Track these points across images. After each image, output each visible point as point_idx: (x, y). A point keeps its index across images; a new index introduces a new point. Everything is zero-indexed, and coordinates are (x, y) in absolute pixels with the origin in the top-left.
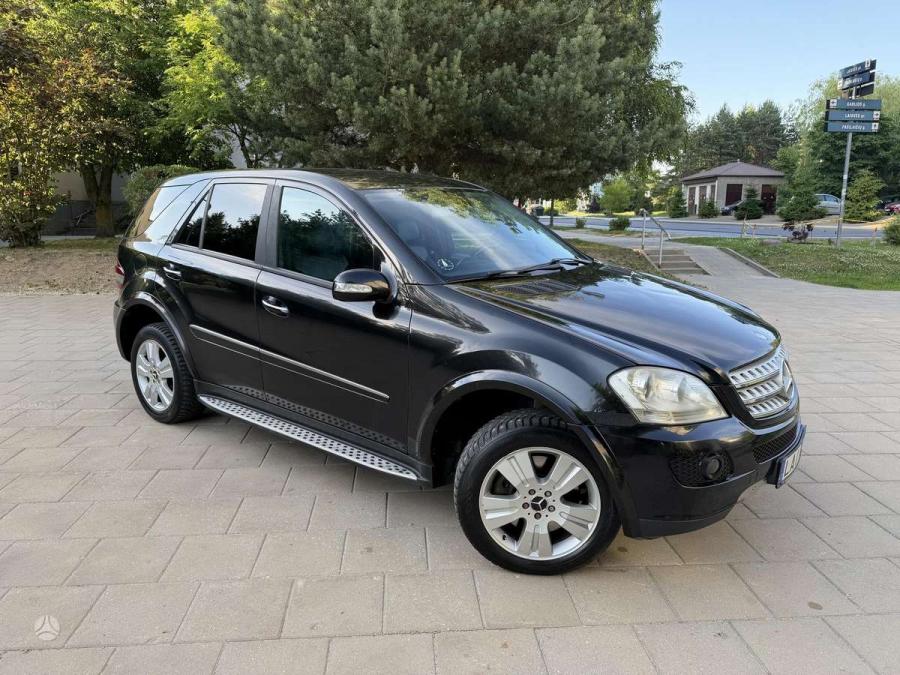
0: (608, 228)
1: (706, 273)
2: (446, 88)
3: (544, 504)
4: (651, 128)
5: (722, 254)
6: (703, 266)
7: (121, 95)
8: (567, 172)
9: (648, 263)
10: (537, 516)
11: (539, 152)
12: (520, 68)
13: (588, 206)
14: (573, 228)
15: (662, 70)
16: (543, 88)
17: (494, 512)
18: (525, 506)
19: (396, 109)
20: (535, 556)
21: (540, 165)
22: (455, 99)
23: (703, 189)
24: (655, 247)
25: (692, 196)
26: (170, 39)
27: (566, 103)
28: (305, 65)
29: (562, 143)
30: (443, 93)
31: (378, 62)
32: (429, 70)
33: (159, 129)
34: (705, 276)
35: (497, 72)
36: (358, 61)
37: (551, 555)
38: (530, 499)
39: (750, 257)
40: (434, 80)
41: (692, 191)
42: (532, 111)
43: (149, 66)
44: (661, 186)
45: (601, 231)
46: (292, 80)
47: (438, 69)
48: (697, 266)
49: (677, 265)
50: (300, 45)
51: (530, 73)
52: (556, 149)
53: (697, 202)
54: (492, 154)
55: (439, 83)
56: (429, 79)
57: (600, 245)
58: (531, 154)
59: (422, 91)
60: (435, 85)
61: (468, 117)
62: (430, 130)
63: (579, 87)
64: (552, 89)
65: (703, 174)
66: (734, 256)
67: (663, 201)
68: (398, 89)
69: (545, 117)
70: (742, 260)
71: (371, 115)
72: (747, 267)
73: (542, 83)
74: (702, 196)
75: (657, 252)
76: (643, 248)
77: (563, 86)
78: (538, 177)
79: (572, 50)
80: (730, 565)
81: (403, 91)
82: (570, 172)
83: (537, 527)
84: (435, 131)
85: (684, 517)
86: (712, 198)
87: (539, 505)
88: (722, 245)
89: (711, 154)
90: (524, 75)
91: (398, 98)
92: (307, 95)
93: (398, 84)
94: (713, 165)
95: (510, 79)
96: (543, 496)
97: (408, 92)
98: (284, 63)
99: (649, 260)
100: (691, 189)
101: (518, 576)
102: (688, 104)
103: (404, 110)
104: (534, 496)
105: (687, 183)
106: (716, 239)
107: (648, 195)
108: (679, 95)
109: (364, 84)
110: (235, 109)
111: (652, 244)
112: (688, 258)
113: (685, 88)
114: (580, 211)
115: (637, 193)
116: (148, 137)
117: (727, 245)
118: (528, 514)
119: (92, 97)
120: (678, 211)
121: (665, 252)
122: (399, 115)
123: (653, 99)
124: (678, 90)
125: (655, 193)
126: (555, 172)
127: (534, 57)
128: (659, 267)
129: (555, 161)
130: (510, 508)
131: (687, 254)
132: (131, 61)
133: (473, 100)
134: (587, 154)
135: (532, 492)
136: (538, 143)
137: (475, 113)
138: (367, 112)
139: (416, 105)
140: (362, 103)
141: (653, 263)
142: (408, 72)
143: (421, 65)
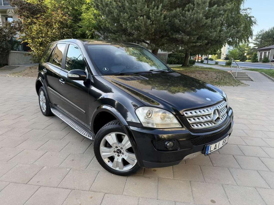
0: (225, 65)
1: (253, 81)
2: (156, 16)
3: (120, 152)
4: (230, 30)
5: (260, 74)
6: (252, 78)
7: (69, 22)
8: (198, 44)
9: (232, 76)
10: (118, 156)
11: (188, 37)
12: (183, 10)
13: (225, 58)
14: (214, 64)
15: (244, 11)
16: (189, 16)
17: (105, 153)
18: (115, 152)
19: (140, 23)
20: (117, 169)
21: (189, 42)
22: (159, 20)
23: (265, 53)
24: (235, 71)
25: (261, 55)
26: (84, 5)
27: (197, 21)
28: (114, 11)
29: (197, 35)
30: (155, 18)
31: (136, 9)
32: (151, 11)
33: (80, 32)
34: (252, 82)
35: (174, 11)
36: (129, 9)
37: (123, 169)
38: (116, 150)
39: (270, 76)
40: (152, 14)
41: (261, 54)
42: (186, 24)
43: (78, 13)
44: (250, 52)
45: (223, 66)
46: (111, 16)
47: (154, 10)
48: (250, 78)
49: (242, 77)
50: (112, 4)
51: (185, 11)
52: (195, 36)
53: (263, 57)
54: (173, 38)
55: (154, 15)
56: (151, 14)
57: (218, 70)
58: (186, 38)
59: (148, 18)
60: (153, 16)
61: (165, 26)
62: (151, 30)
63: (201, 15)
64: (192, 16)
65: (266, 48)
66: (265, 75)
67: (251, 57)
68: (140, 17)
69: (190, 26)
70: (267, 77)
71: (133, 26)
72: (269, 79)
73: (189, 14)
74: (265, 55)
75: (235, 73)
76: (231, 71)
77: (195, 15)
78: (189, 45)
79: (199, 3)
80: (190, 182)
81: (142, 18)
82: (199, 44)
83: (118, 159)
84: (153, 30)
85: (158, 162)
86: (268, 56)
87: (119, 152)
88: (261, 71)
89: (269, 41)
90: (184, 12)
91: (141, 20)
92: (116, 20)
93: (141, 16)
94: (270, 45)
95: (179, 13)
96: (120, 149)
97: (144, 18)
98: (108, 10)
99: (233, 75)
100: (261, 53)
101: (113, 175)
102: (254, 22)
103: (142, 24)
104: (117, 149)
105: (260, 51)
106: (259, 69)
107: (245, 54)
108: (250, 19)
109: (131, 16)
110: (98, 25)
111: (234, 70)
112: (247, 75)
113: (253, 17)
114: (222, 59)
115: (242, 54)
116: (76, 34)
117: (263, 71)
118: (116, 155)
119: (61, 23)
120: (255, 60)
121: (238, 73)
122: (141, 25)
123: (239, 21)
124: (250, 17)
125: (248, 54)
126: (194, 44)
127: (187, 6)
128: (236, 78)
129: (194, 40)
130: (110, 152)
131: (247, 74)
132: (74, 12)
133: (166, 20)
134: (206, 39)
135: (116, 147)
136: (189, 34)
137: (167, 24)
138: (131, 25)
139: (147, 22)
140: (130, 22)
141: (234, 76)
142: (144, 12)
143: (148, 9)
